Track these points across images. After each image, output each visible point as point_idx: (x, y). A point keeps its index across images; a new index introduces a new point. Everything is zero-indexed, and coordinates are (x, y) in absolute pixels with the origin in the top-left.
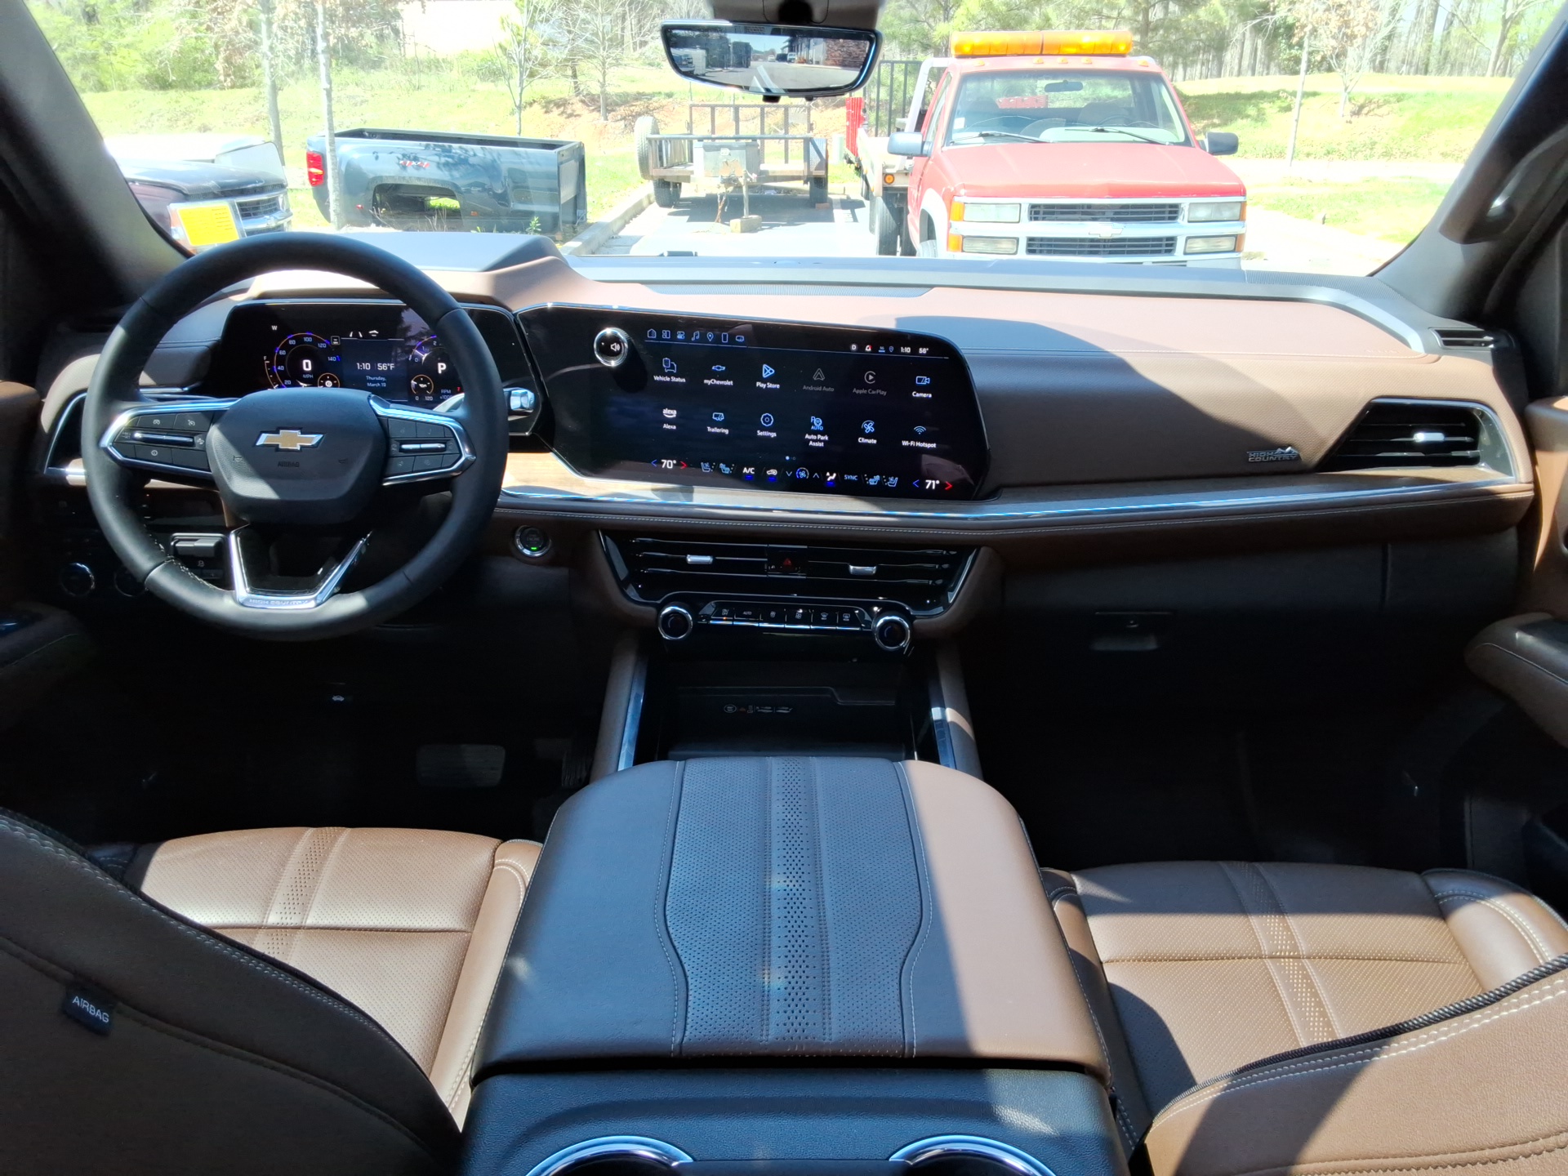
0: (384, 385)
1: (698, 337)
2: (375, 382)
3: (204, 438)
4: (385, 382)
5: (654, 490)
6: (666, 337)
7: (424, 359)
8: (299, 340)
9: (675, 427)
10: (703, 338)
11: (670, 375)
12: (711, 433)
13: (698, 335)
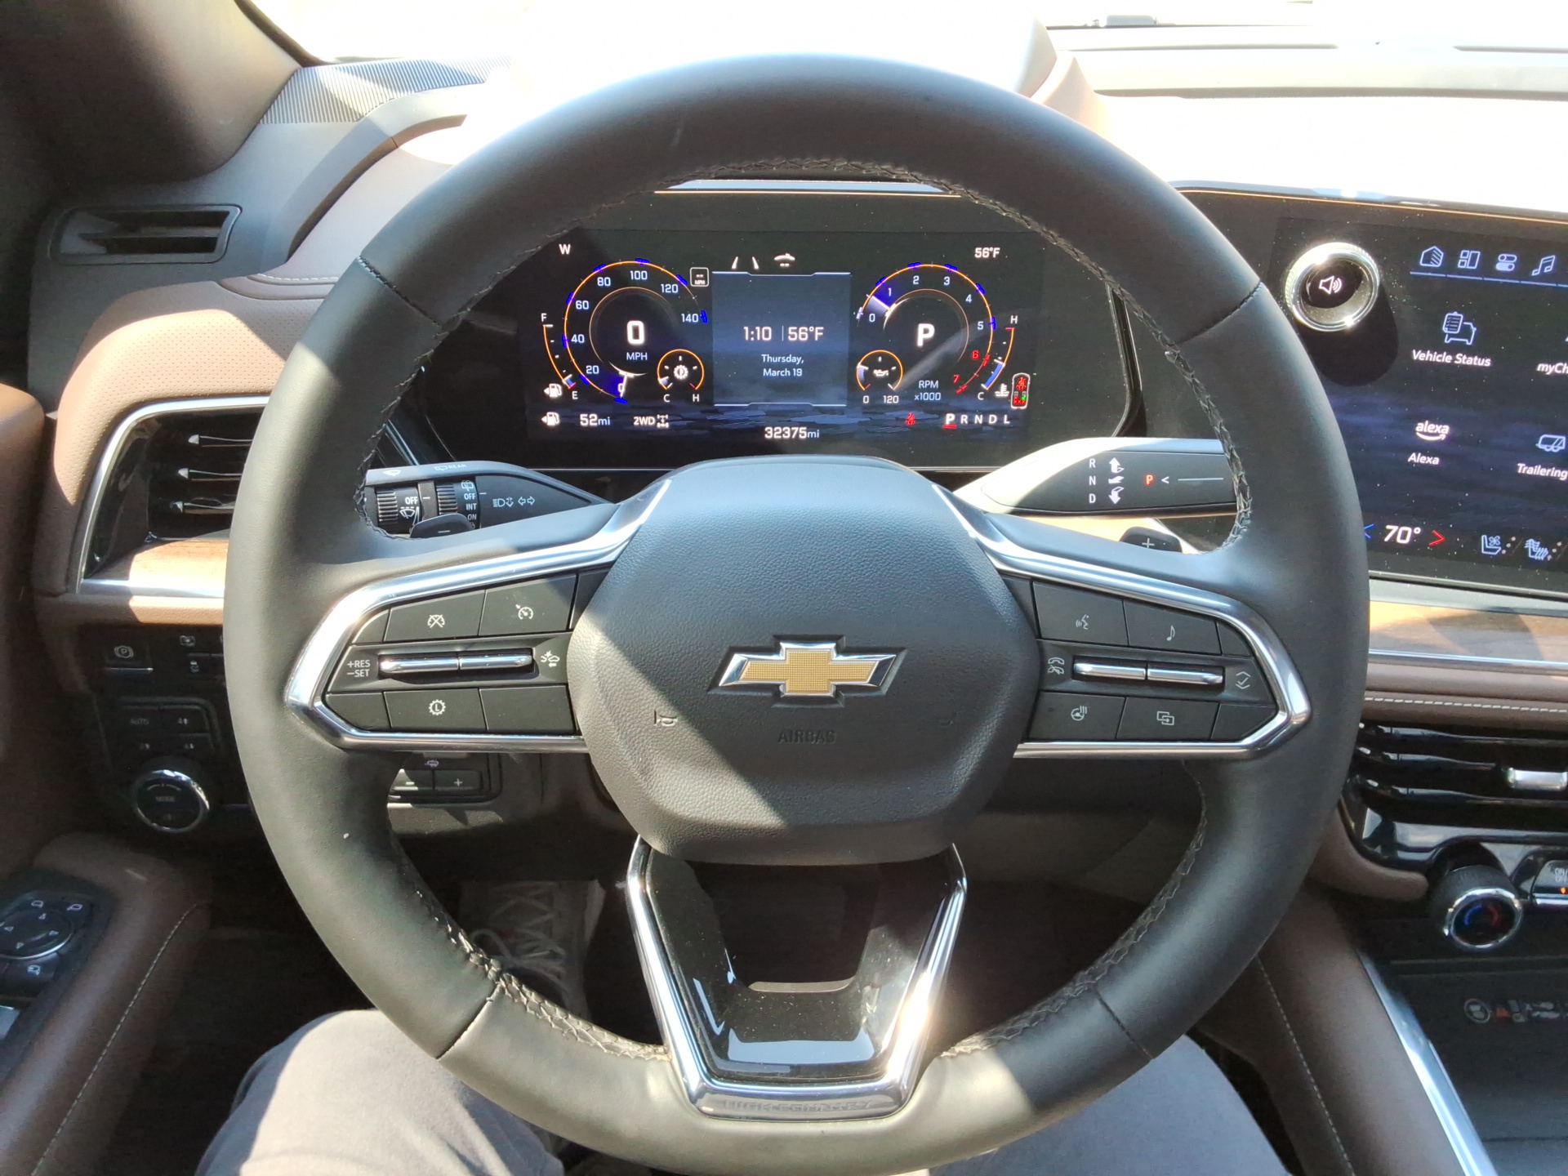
0: (799, 372)
1: (1549, 269)
2: (779, 366)
3: (562, 651)
4: (800, 366)
5: (1438, 623)
6: (1467, 266)
7: (888, 315)
8: (620, 277)
9: (1436, 461)
11: (1453, 349)
12: (1525, 476)
13: (1549, 264)
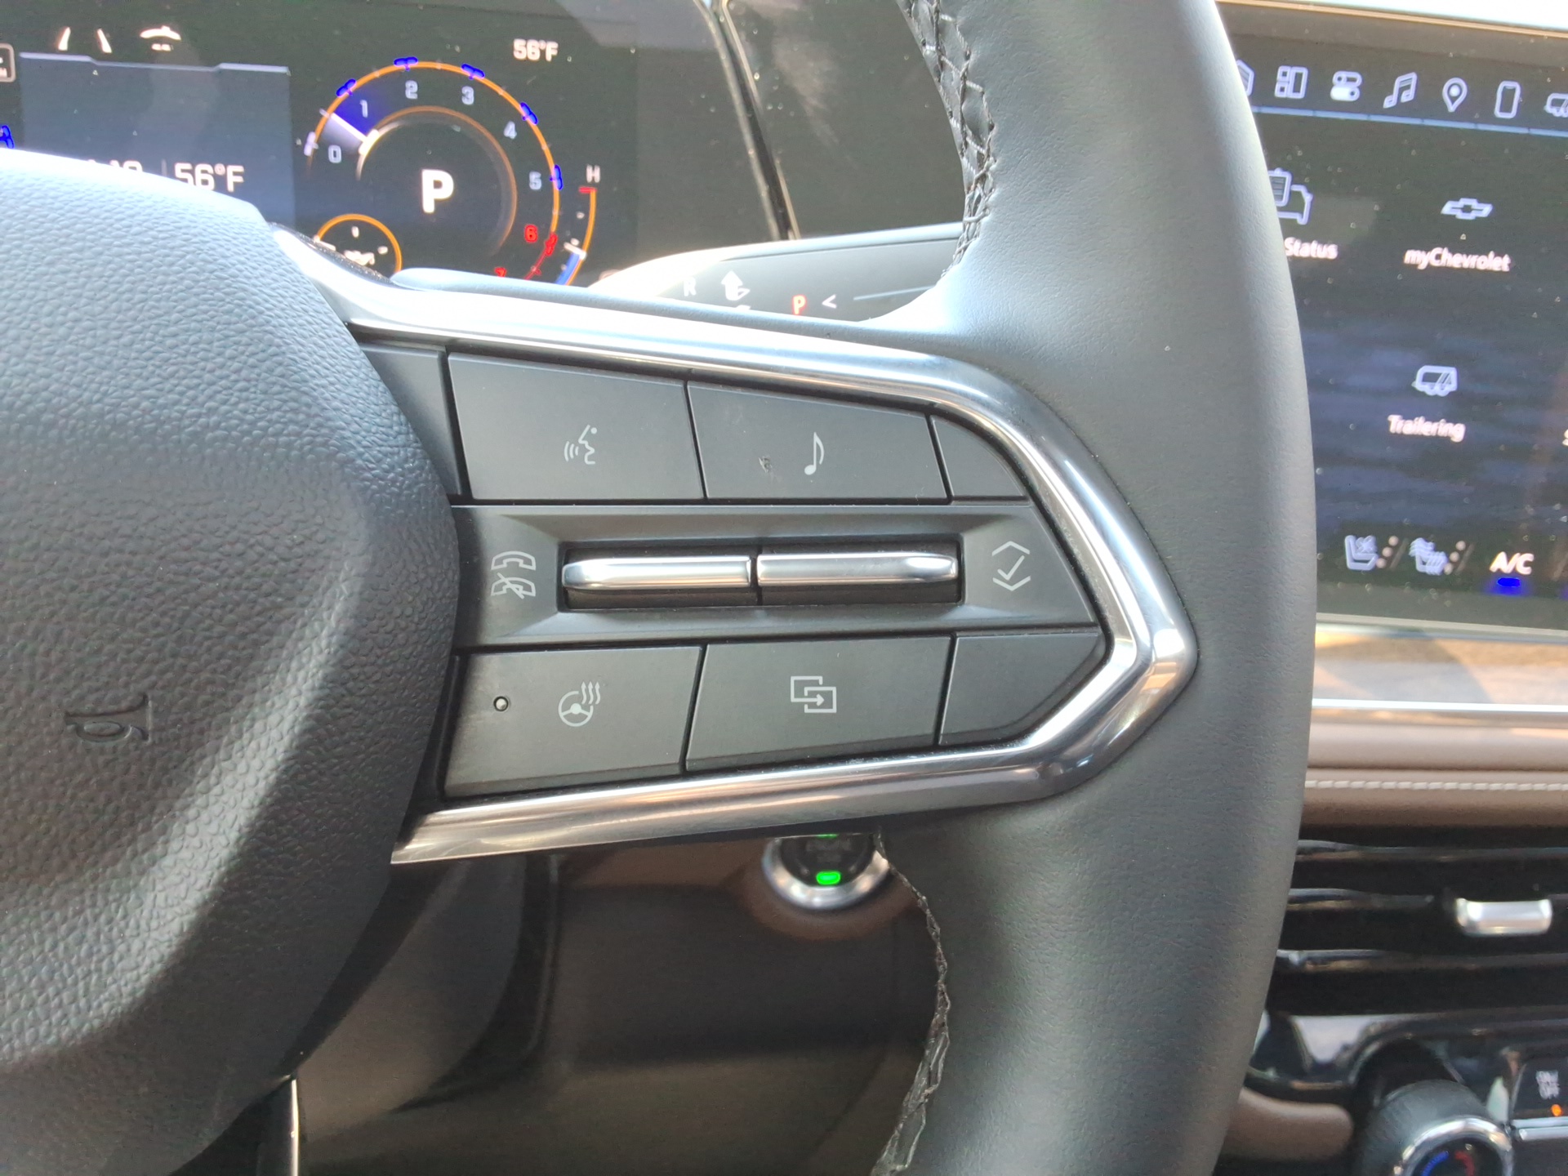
1: (1408, 96)
6: (1289, 93)
7: (364, 152)
10: (1428, 100)
12: (1401, 437)
13: (1408, 87)
